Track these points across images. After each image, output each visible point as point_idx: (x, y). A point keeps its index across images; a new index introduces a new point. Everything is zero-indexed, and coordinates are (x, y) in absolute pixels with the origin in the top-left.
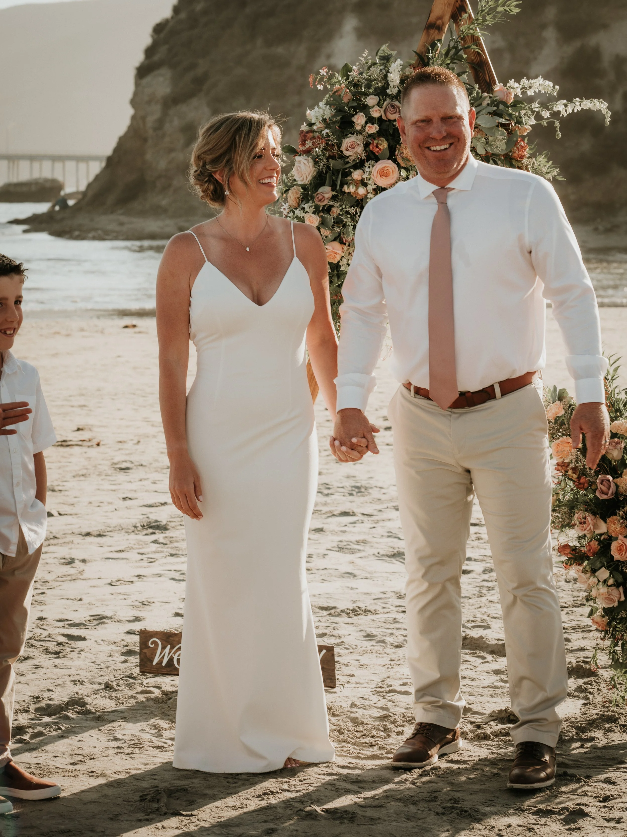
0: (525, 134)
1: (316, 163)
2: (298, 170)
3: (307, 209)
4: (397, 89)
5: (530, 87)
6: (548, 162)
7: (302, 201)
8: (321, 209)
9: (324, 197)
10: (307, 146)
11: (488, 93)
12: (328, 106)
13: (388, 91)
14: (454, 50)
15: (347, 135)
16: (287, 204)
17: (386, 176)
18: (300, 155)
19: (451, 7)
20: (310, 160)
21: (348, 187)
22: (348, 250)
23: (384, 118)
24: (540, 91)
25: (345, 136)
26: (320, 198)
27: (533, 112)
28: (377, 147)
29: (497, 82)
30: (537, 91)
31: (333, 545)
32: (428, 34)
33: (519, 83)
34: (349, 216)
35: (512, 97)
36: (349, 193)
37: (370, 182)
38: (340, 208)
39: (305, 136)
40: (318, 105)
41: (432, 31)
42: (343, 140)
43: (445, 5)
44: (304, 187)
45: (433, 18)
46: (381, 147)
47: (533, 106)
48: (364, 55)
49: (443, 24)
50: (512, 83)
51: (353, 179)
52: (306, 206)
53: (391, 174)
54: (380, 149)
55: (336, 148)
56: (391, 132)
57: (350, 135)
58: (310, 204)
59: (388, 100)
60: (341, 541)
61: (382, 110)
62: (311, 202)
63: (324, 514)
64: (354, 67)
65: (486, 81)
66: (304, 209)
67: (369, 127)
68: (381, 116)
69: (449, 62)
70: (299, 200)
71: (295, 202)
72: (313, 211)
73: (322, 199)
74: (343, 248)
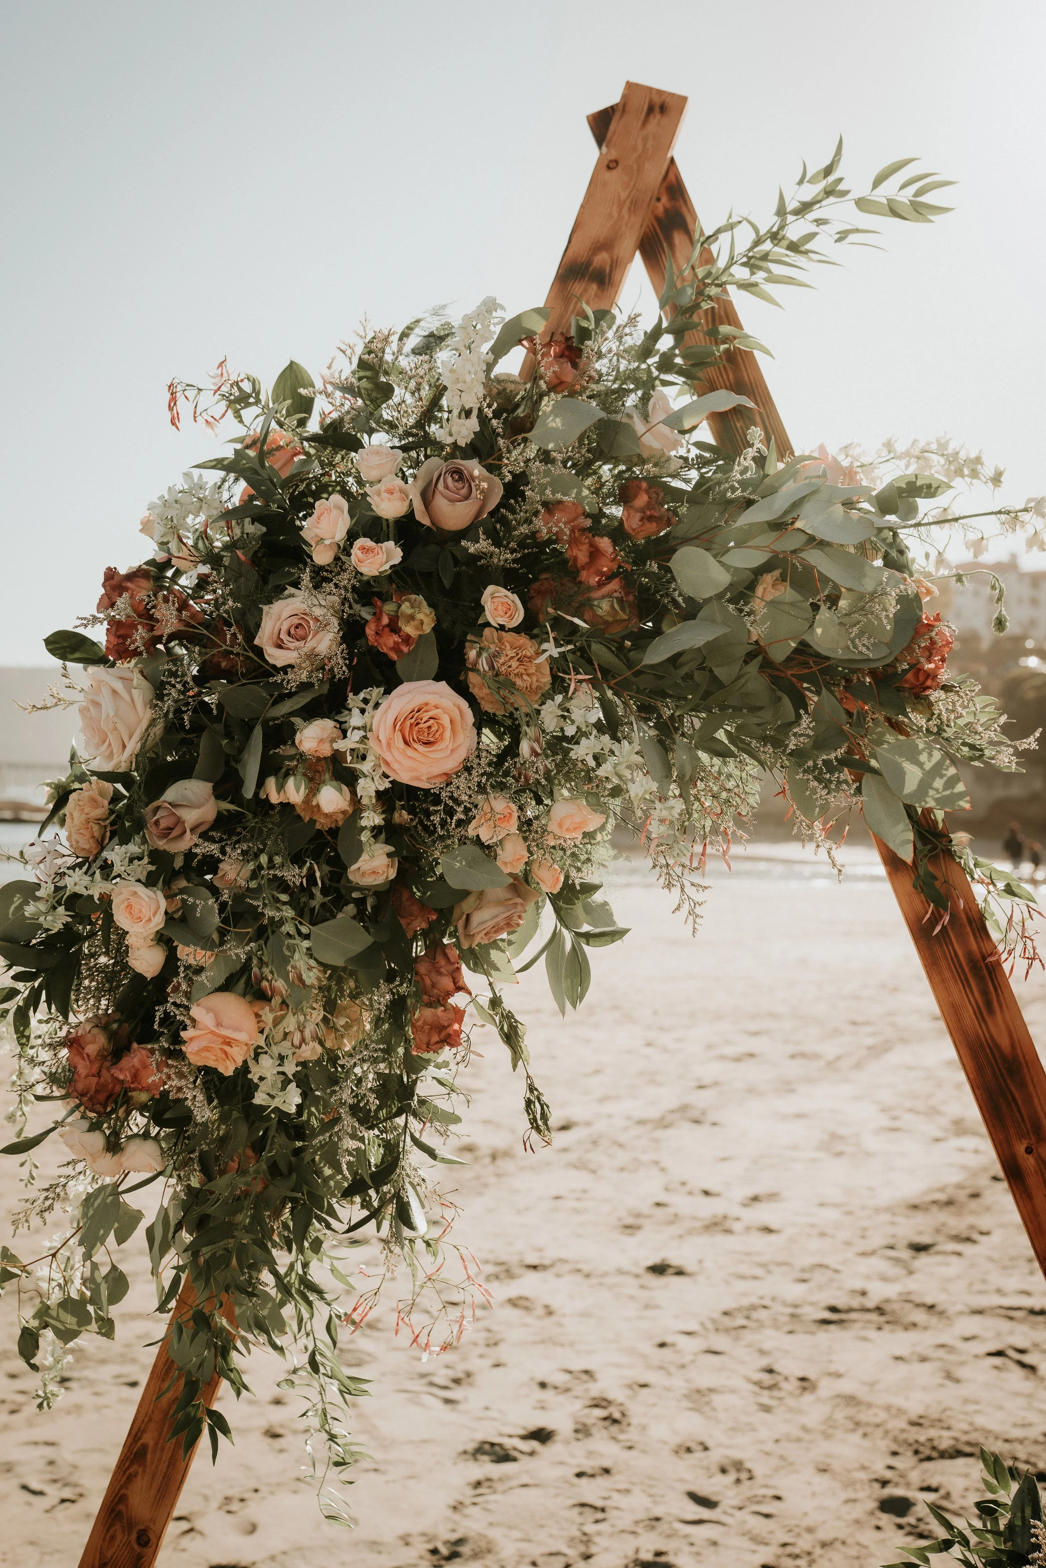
1: (159, 691)
3: (117, 867)
4: (473, 424)
7: (108, 837)
8: (178, 863)
9: (179, 821)
15: (279, 589)
17: (428, 743)
19: (641, 216)
20: (137, 678)
21: (281, 787)
23: (421, 517)
25: (274, 595)
26: (163, 824)
28: (393, 627)
32: (565, 298)
34: (284, 898)
36: (287, 807)
37: (366, 767)
38: (251, 866)
39: (122, 591)
41: (577, 288)
42: (265, 608)
43: (621, 207)
45: (580, 245)
46: (409, 629)
49: (617, 267)
51: (301, 757)
52: (116, 854)
53: (448, 733)
54: (407, 639)
55: (237, 635)
56: (447, 583)
57: (291, 590)
58: (133, 848)
61: (415, 491)
62: (137, 839)
66: (107, 866)
67: (363, 549)
68: (410, 515)
70: (96, 834)
71: (88, 836)
72: (150, 873)
73: (171, 829)
74: (257, 1015)
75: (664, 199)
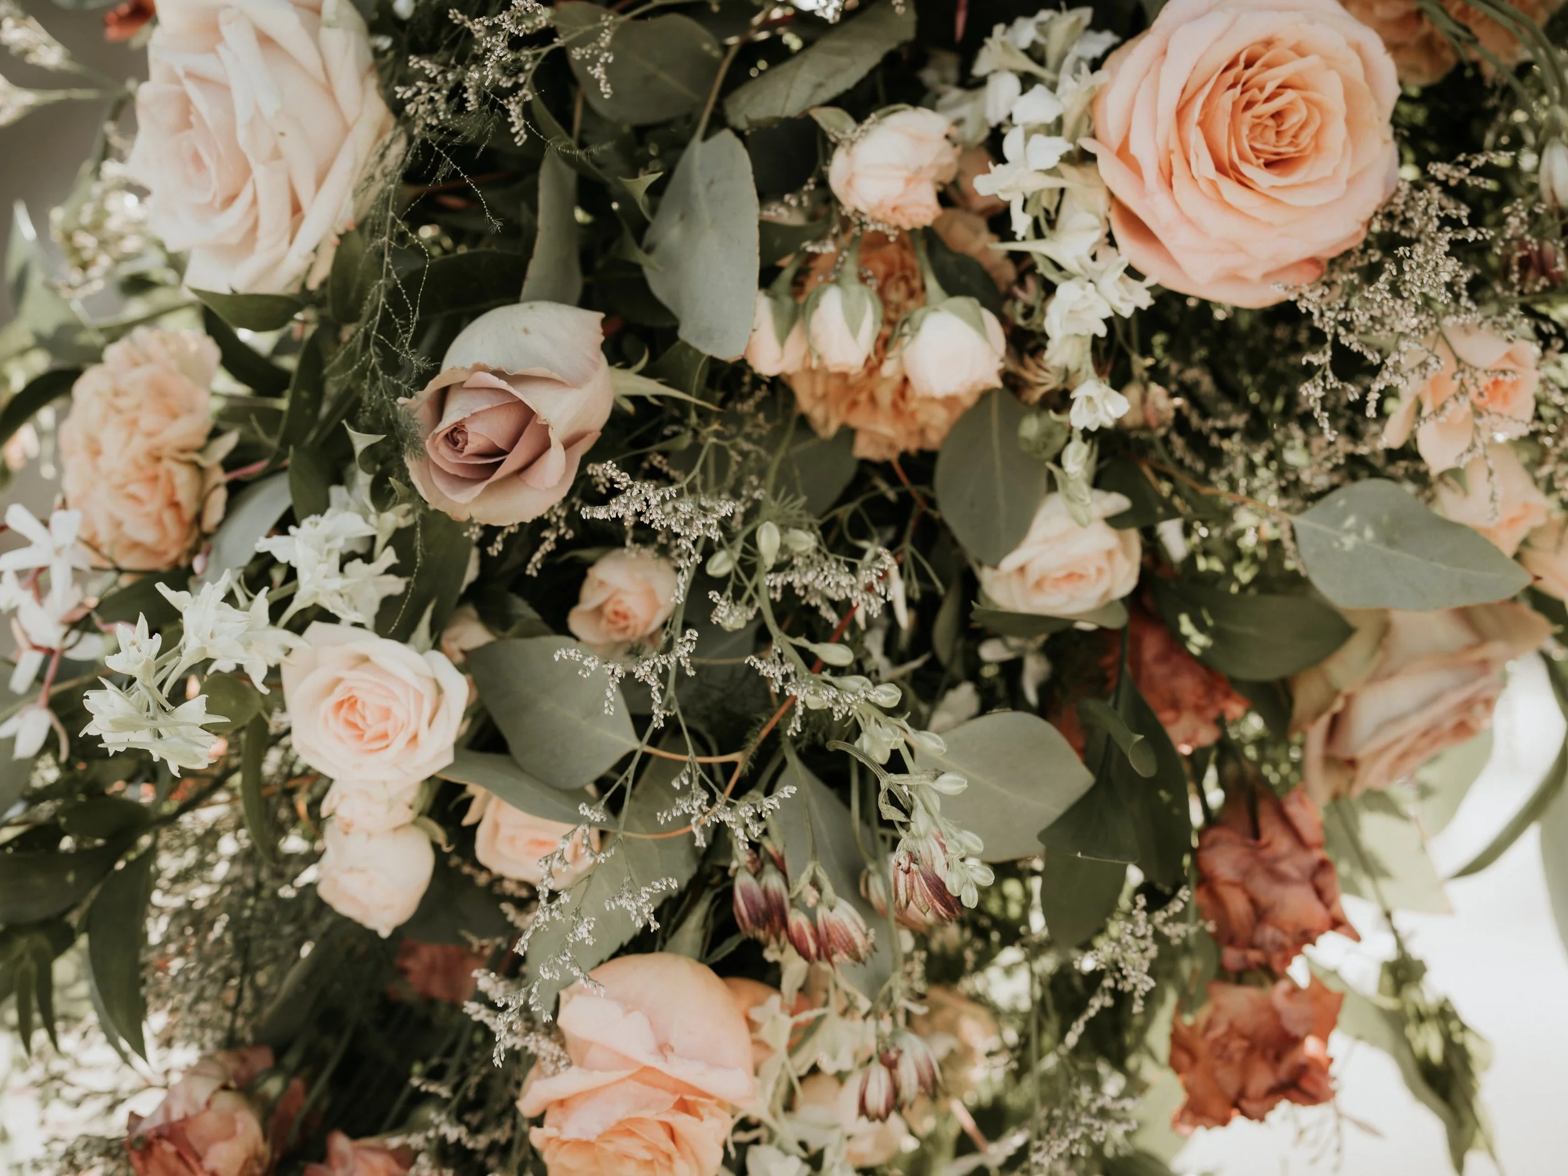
7: (237, 492)
9: (528, 426)
16: (66, 524)
17: (1279, 164)
21: (793, 323)
22: (803, 1035)
26: (478, 437)
37: (1068, 249)
51: (852, 226)
52: (302, 543)
58: (351, 521)
70: (185, 494)
71: (155, 503)
72: (388, 603)
73: (495, 455)
74: (752, 1025)
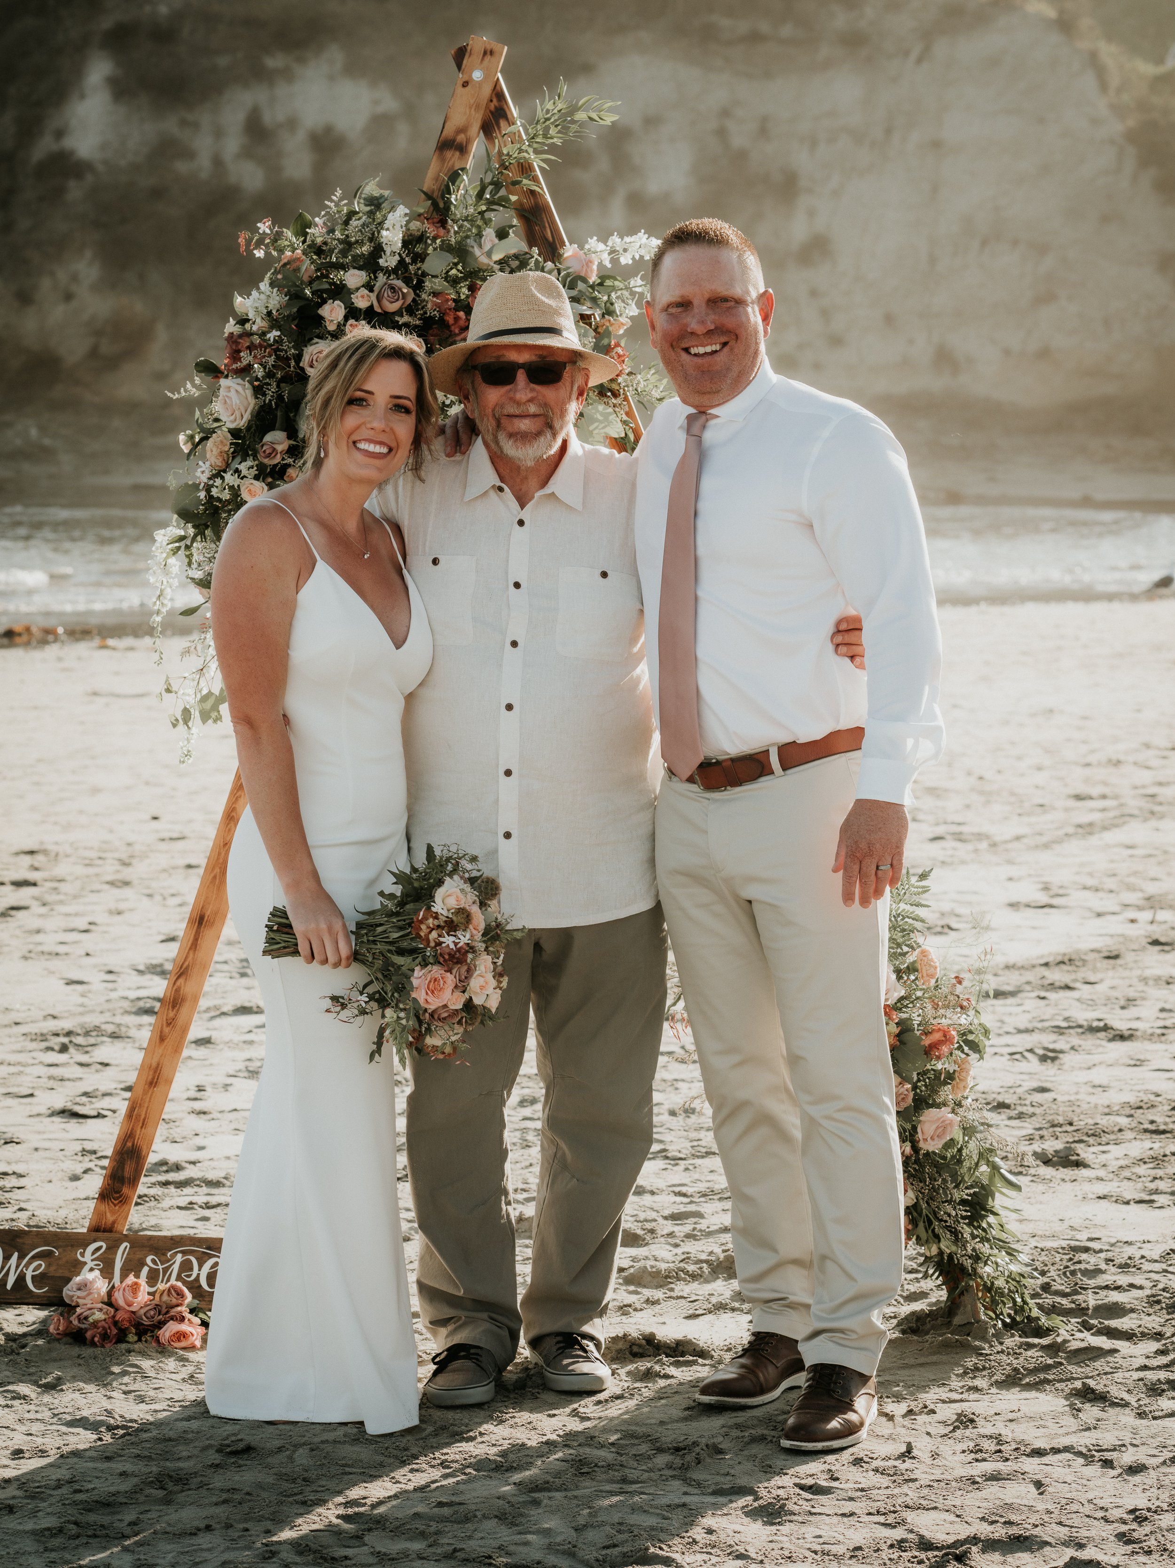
0: (621, 332)
1: (258, 391)
2: (225, 402)
3: (244, 472)
4: (397, 258)
5: (625, 250)
6: (660, 380)
7: (233, 458)
8: (269, 470)
9: (274, 449)
10: (245, 363)
11: (554, 262)
12: (275, 290)
13: (381, 262)
14: (490, 187)
15: (312, 339)
18: (227, 377)
19: (482, 112)
20: (247, 384)
23: (377, 309)
24: (642, 257)
25: (307, 342)
26: (267, 452)
27: (633, 294)
29: (567, 243)
30: (637, 257)
31: (237, 1068)
32: (443, 160)
33: (605, 242)
35: (595, 267)
39: (237, 343)
40: (258, 289)
41: (449, 154)
42: (305, 349)
43: (470, 108)
44: (235, 433)
45: (449, 131)
47: (632, 283)
48: (334, 198)
49: (469, 141)
50: (593, 243)
52: (243, 467)
55: (293, 363)
57: (316, 340)
58: (249, 463)
59: (382, 278)
60: (249, 1060)
61: (373, 296)
62: (251, 458)
63: (205, 1012)
64: (317, 219)
65: (547, 240)
66: (237, 471)
67: (350, 326)
68: (372, 306)
69: (484, 208)
70: (225, 458)
71: (221, 459)
73: (270, 454)
75: (495, 100)
